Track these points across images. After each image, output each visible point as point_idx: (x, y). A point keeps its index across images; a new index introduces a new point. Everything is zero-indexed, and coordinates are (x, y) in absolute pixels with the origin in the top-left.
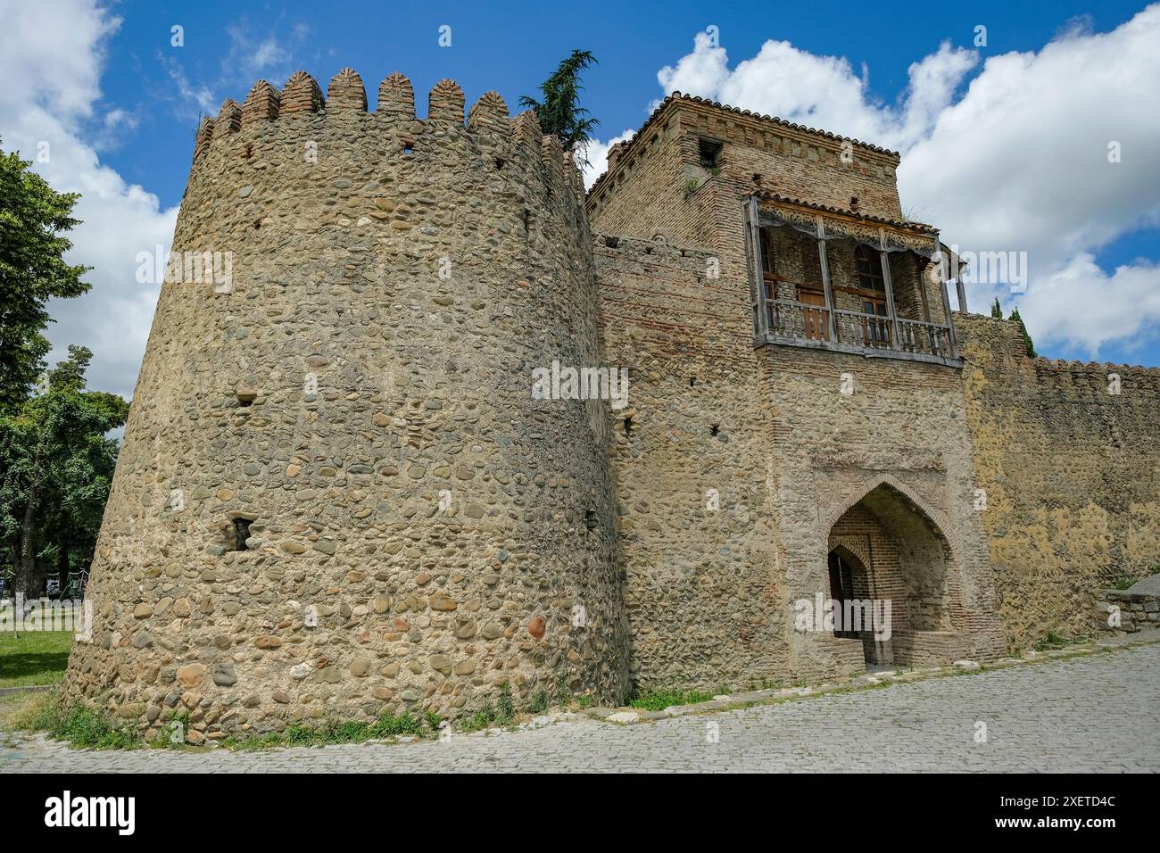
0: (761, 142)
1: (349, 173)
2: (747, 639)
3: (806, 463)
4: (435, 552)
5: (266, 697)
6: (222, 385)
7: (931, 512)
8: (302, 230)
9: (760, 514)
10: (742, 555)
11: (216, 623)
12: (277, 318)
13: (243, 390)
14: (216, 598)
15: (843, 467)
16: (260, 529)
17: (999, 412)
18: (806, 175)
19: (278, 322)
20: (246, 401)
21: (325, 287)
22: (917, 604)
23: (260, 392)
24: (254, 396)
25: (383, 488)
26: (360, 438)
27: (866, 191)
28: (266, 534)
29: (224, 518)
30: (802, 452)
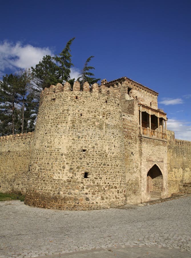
0: (137, 89)
1: (98, 106)
2: (135, 193)
3: (145, 160)
4: (114, 179)
5: (95, 202)
6: (79, 147)
7: (161, 170)
8: (91, 118)
9: (138, 170)
10: (135, 177)
11: (85, 191)
12: (89, 135)
13: (84, 148)
14: (84, 186)
15: (150, 161)
16: (90, 174)
17: (170, 150)
18: (144, 97)
19: (89, 136)
20: (84, 151)
21: (96, 130)
22: (155, 186)
23: (87, 150)
24: (86, 150)
25: (108, 168)
26: (104, 159)
27: (153, 101)
28: (91, 175)
29: (83, 172)
30: (145, 158)
